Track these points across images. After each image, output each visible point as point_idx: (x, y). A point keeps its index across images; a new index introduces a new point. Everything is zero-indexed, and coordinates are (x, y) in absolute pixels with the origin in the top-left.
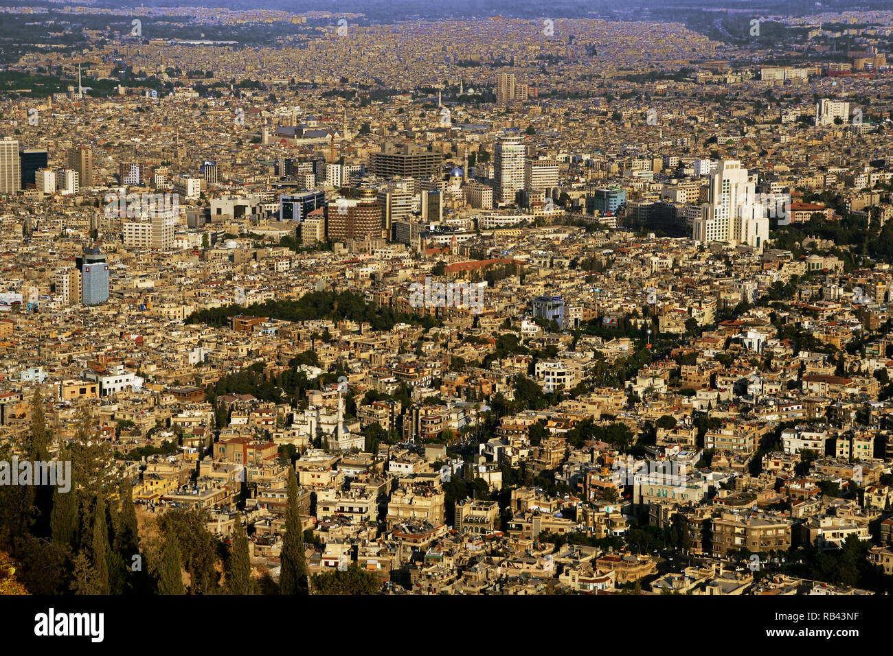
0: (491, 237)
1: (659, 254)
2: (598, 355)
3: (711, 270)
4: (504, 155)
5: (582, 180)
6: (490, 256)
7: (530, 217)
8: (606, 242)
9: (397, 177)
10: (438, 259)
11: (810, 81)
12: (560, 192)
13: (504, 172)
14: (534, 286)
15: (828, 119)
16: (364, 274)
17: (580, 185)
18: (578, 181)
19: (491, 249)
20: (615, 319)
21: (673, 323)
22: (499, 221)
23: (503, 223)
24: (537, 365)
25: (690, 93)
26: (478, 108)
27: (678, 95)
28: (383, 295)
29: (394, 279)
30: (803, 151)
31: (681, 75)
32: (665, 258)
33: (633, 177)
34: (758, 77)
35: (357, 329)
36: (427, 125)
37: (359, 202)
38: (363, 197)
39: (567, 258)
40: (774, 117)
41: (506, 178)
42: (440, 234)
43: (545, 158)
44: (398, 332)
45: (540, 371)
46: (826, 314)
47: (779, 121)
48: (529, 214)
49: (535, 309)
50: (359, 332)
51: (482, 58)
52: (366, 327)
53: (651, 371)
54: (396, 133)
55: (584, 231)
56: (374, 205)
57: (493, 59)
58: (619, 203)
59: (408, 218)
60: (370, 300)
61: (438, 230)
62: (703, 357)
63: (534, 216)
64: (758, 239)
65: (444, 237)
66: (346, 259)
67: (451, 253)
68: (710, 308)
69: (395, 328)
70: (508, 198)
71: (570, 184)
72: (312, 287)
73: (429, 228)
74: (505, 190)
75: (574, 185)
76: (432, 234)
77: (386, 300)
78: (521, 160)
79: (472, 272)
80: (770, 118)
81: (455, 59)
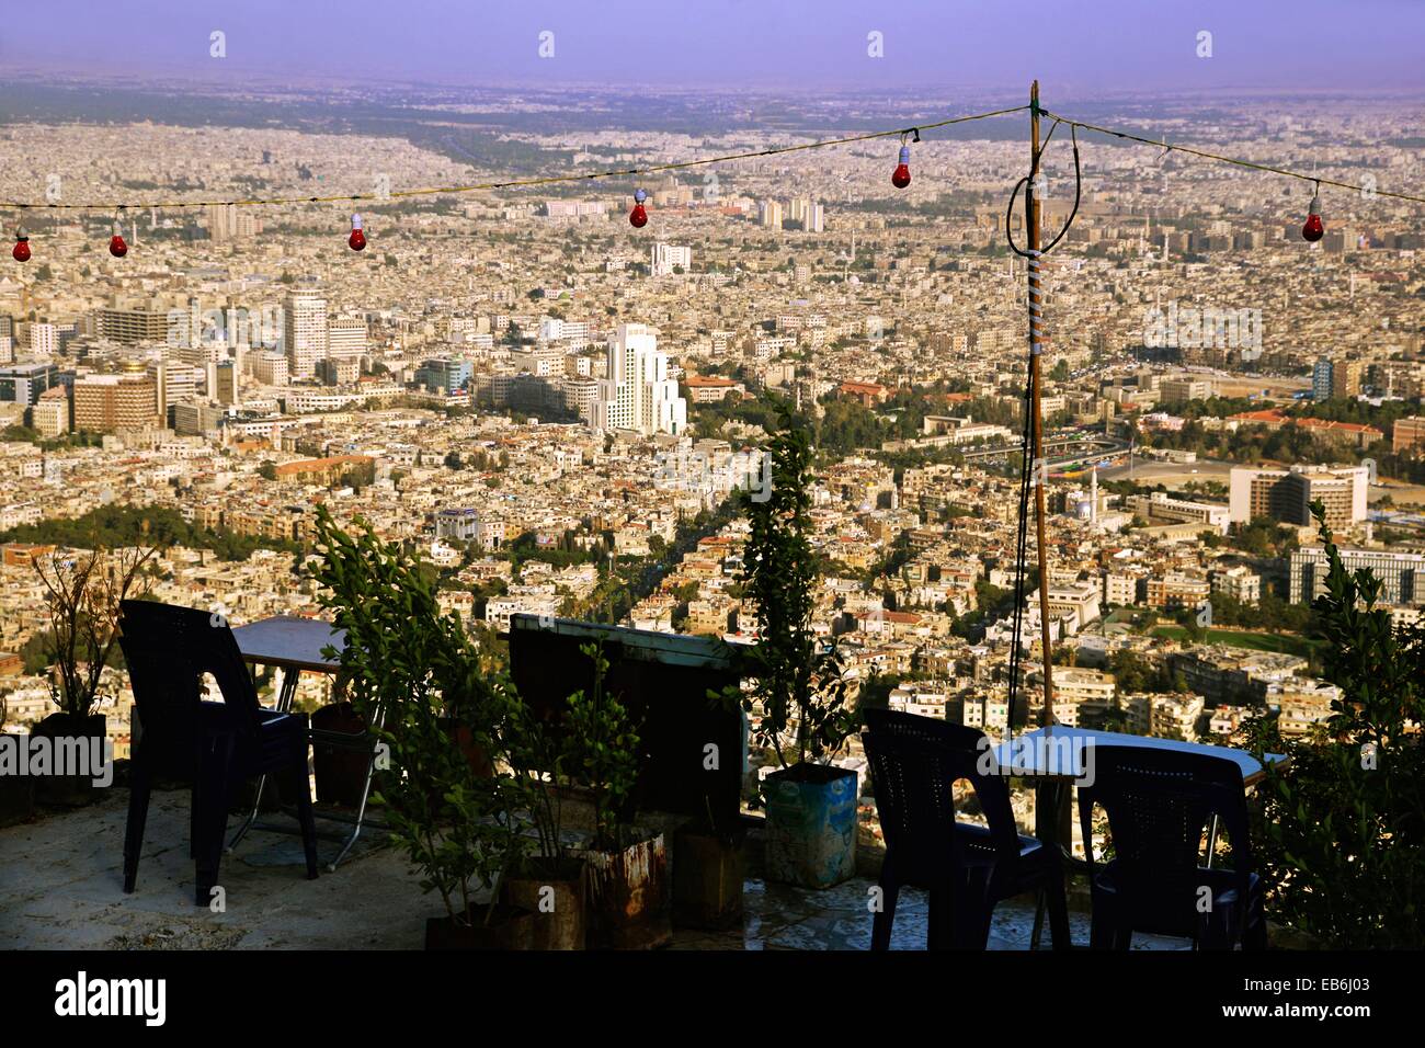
0: (321, 425)
1: (563, 447)
2: (562, 591)
3: (644, 469)
4: (297, 313)
5: (397, 346)
6: (327, 451)
7: (359, 397)
8: (476, 431)
9: (145, 343)
10: (261, 457)
11: (611, 219)
12: (371, 362)
13: (298, 336)
14: (420, 493)
15: (666, 268)
16: (160, 479)
17: (395, 352)
18: (391, 347)
19: (328, 442)
20: (555, 539)
21: (633, 542)
22: (317, 403)
23: (324, 405)
24: (488, 607)
25: (468, 230)
26: (191, 246)
27: (453, 234)
28: (208, 509)
29: (211, 486)
30: (661, 309)
31: (442, 207)
32: (572, 452)
33: (467, 342)
34: (543, 212)
35: (197, 559)
36: (133, 269)
37: (121, 378)
38: (127, 371)
39: (439, 454)
40: (597, 264)
41: (301, 344)
42: (246, 422)
43: (346, 317)
44: (261, 563)
45: (493, 614)
46: (825, 526)
47: (603, 268)
48: (357, 393)
49: (439, 526)
50: (200, 564)
51: (154, 178)
52: (209, 555)
53: (648, 611)
54: (92, 280)
55: (444, 416)
56: (144, 383)
57: (170, 179)
58: (463, 377)
59: (193, 400)
60: (193, 517)
61: (240, 416)
62: (705, 589)
63: (364, 396)
64: (674, 424)
65: (251, 426)
66: (124, 458)
67: (272, 448)
68: (672, 520)
69: (254, 556)
70: (307, 370)
71: (382, 352)
72: (95, 499)
73: (227, 413)
74: (299, 360)
75: (388, 353)
76: (233, 421)
77: (215, 516)
78: (321, 321)
79: (315, 473)
80: (595, 265)
81: (118, 178)
